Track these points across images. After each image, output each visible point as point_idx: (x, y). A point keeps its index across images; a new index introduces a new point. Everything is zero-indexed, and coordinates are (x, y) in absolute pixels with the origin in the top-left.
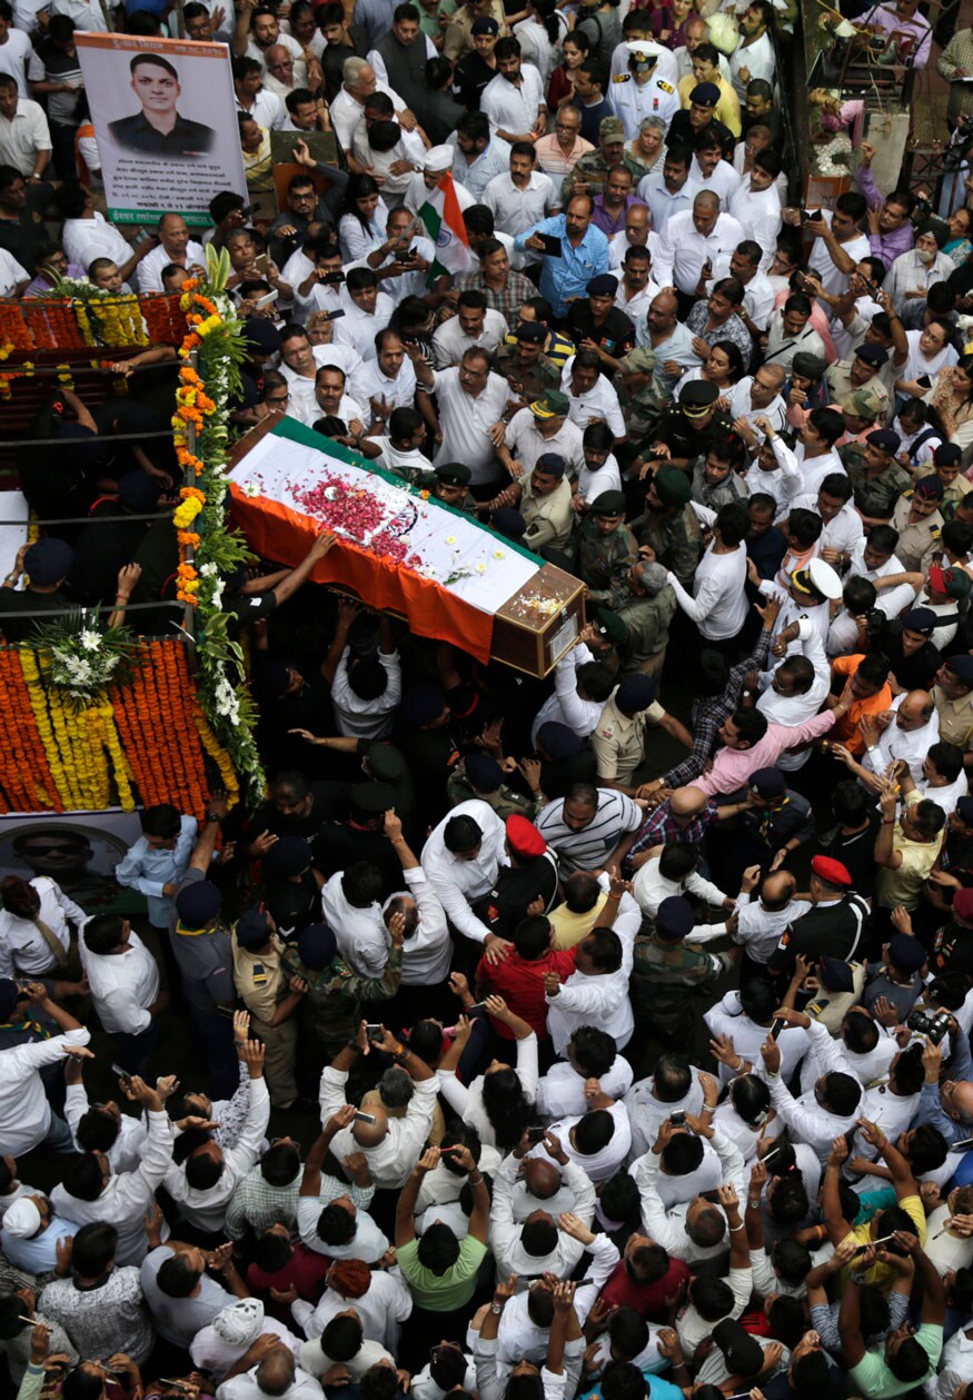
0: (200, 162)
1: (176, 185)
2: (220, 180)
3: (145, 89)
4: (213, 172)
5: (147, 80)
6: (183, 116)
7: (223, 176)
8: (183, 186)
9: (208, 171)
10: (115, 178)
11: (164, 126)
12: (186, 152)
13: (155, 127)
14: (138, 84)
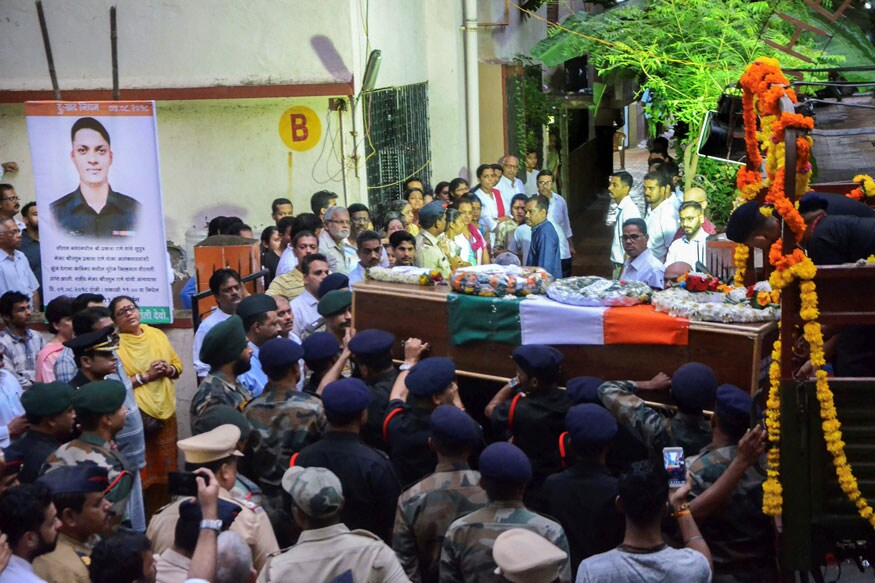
0: (127, 243)
1: (104, 274)
2: (143, 264)
3: (83, 159)
4: (139, 255)
5: (85, 149)
6: (114, 190)
7: (146, 259)
8: (113, 274)
9: (133, 254)
10: (53, 269)
11: (97, 202)
12: (115, 233)
13: (90, 204)
14: (77, 154)
